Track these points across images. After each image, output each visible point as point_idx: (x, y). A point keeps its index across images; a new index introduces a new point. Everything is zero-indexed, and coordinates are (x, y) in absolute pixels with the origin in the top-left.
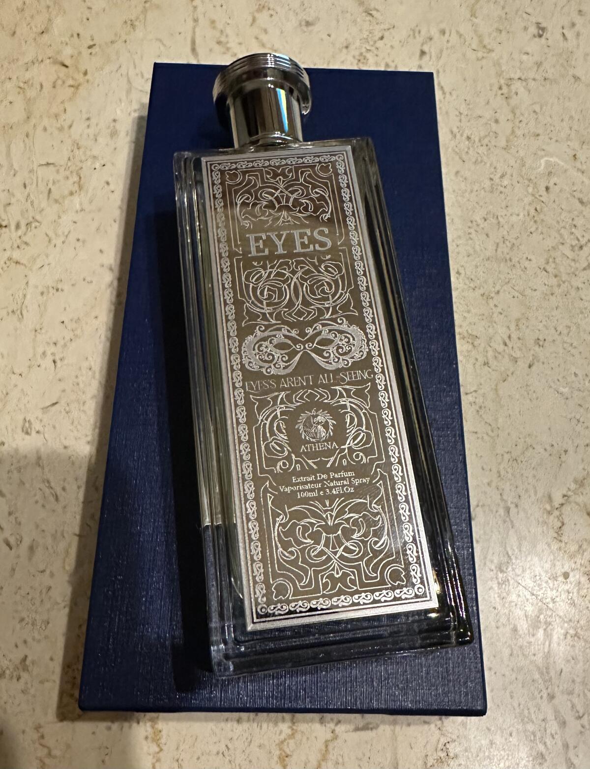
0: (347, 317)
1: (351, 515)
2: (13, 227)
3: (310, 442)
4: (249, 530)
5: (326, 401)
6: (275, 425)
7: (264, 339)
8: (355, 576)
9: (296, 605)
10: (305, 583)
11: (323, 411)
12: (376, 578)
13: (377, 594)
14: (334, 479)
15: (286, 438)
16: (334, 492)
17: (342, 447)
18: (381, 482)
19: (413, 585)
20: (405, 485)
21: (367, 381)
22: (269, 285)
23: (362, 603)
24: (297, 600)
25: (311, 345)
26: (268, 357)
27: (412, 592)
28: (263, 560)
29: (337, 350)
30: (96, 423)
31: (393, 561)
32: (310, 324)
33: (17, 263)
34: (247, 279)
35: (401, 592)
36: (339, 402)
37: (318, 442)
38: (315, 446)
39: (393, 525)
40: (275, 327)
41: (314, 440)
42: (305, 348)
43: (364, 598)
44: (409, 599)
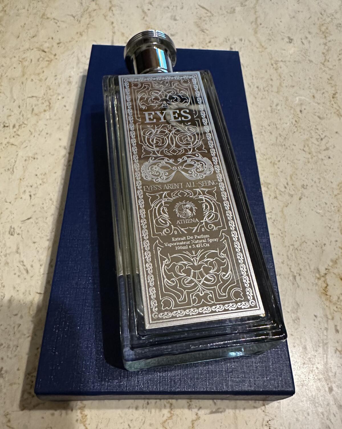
0: (201, 153)
1: (209, 259)
2: (11, 127)
3: (182, 219)
4: (146, 268)
5: (191, 197)
6: (161, 209)
7: (155, 164)
8: (212, 295)
9: (176, 313)
10: (181, 299)
11: (189, 202)
12: (225, 296)
13: (227, 305)
14: (197, 239)
15: (167, 216)
16: (197, 246)
17: (202, 221)
18: (225, 240)
19: (248, 301)
20: (240, 242)
21: (214, 186)
22: (156, 137)
23: (217, 311)
24: (177, 310)
25: (181, 167)
26: (156, 173)
27: (248, 305)
28: (156, 286)
29: (196, 170)
30: (53, 229)
31: (235, 286)
32: (181, 156)
33: (12, 144)
34: (144, 134)
35: (241, 304)
36: (198, 197)
37: (187, 218)
38: (185, 220)
39: (234, 265)
40: (160, 158)
41: (184, 218)
42: (177, 169)
43: (218, 308)
44: (246, 309)
